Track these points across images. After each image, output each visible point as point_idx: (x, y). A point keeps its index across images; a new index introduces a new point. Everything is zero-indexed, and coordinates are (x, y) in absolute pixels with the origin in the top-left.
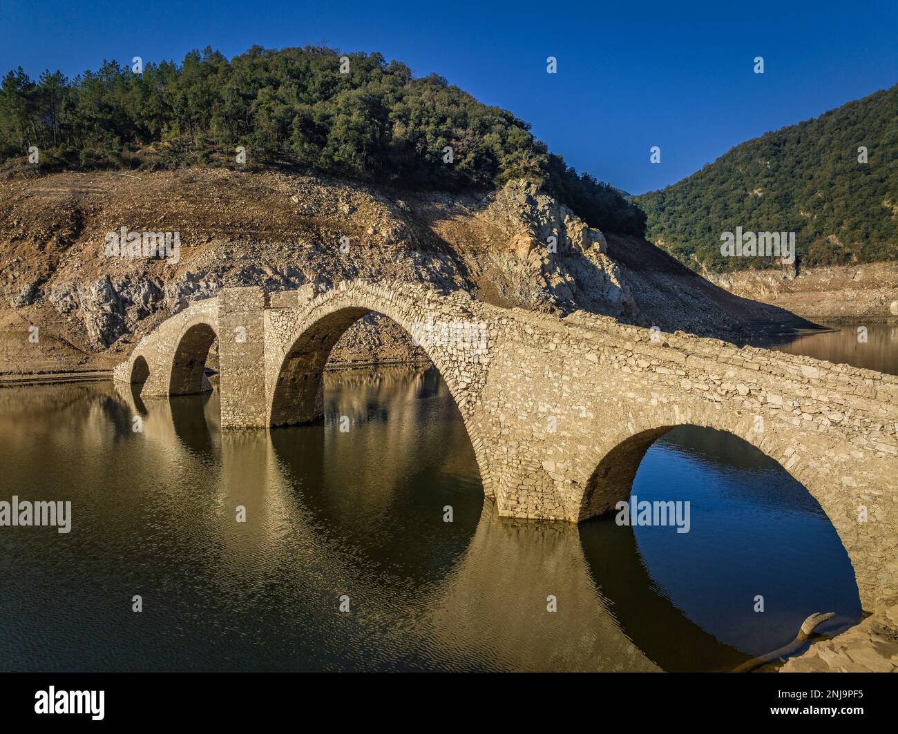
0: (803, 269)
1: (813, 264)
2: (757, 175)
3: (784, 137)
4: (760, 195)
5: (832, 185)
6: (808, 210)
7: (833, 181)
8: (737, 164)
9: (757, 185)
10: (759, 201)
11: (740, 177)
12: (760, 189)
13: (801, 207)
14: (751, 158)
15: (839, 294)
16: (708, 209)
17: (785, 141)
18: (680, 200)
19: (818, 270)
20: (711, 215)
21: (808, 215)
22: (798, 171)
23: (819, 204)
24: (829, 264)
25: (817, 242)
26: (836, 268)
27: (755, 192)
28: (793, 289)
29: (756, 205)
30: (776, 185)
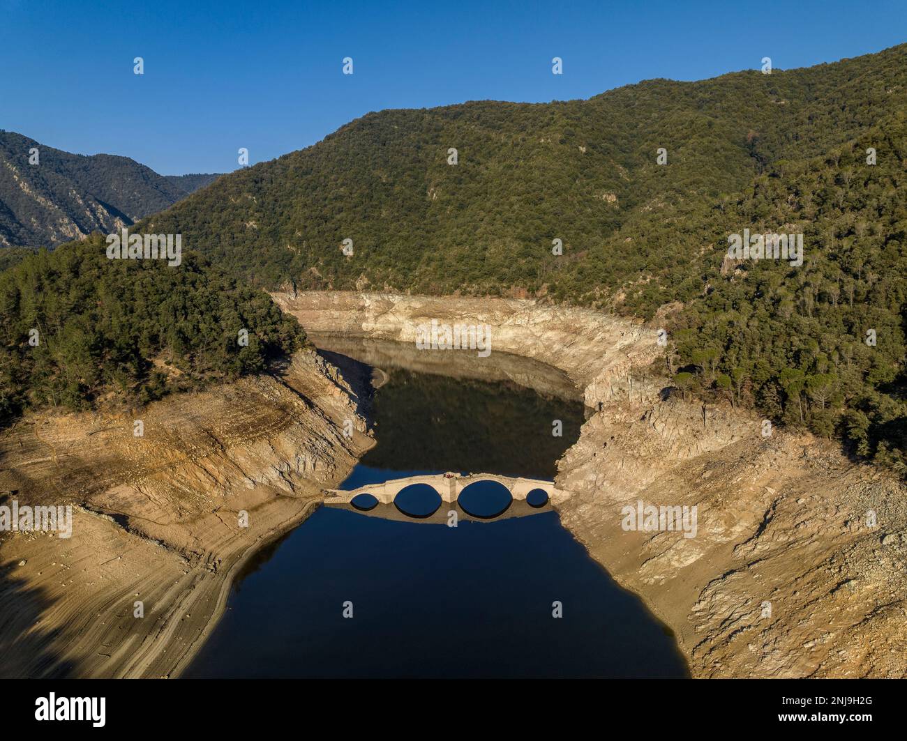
0: (298, 291)
1: (304, 289)
2: (249, 208)
3: (260, 176)
4: (255, 226)
5: (306, 227)
6: (293, 246)
7: (306, 224)
8: (230, 194)
9: (251, 218)
10: (257, 233)
11: (235, 208)
12: (254, 222)
13: (287, 241)
14: (240, 192)
15: (328, 312)
16: (218, 235)
17: (262, 180)
18: (191, 225)
19: (309, 293)
20: (223, 243)
21: (294, 249)
22: (278, 210)
23: (300, 242)
24: (315, 289)
25: (305, 273)
26: (320, 292)
27: (251, 223)
28: (296, 307)
29: (256, 237)
30: (266, 220)
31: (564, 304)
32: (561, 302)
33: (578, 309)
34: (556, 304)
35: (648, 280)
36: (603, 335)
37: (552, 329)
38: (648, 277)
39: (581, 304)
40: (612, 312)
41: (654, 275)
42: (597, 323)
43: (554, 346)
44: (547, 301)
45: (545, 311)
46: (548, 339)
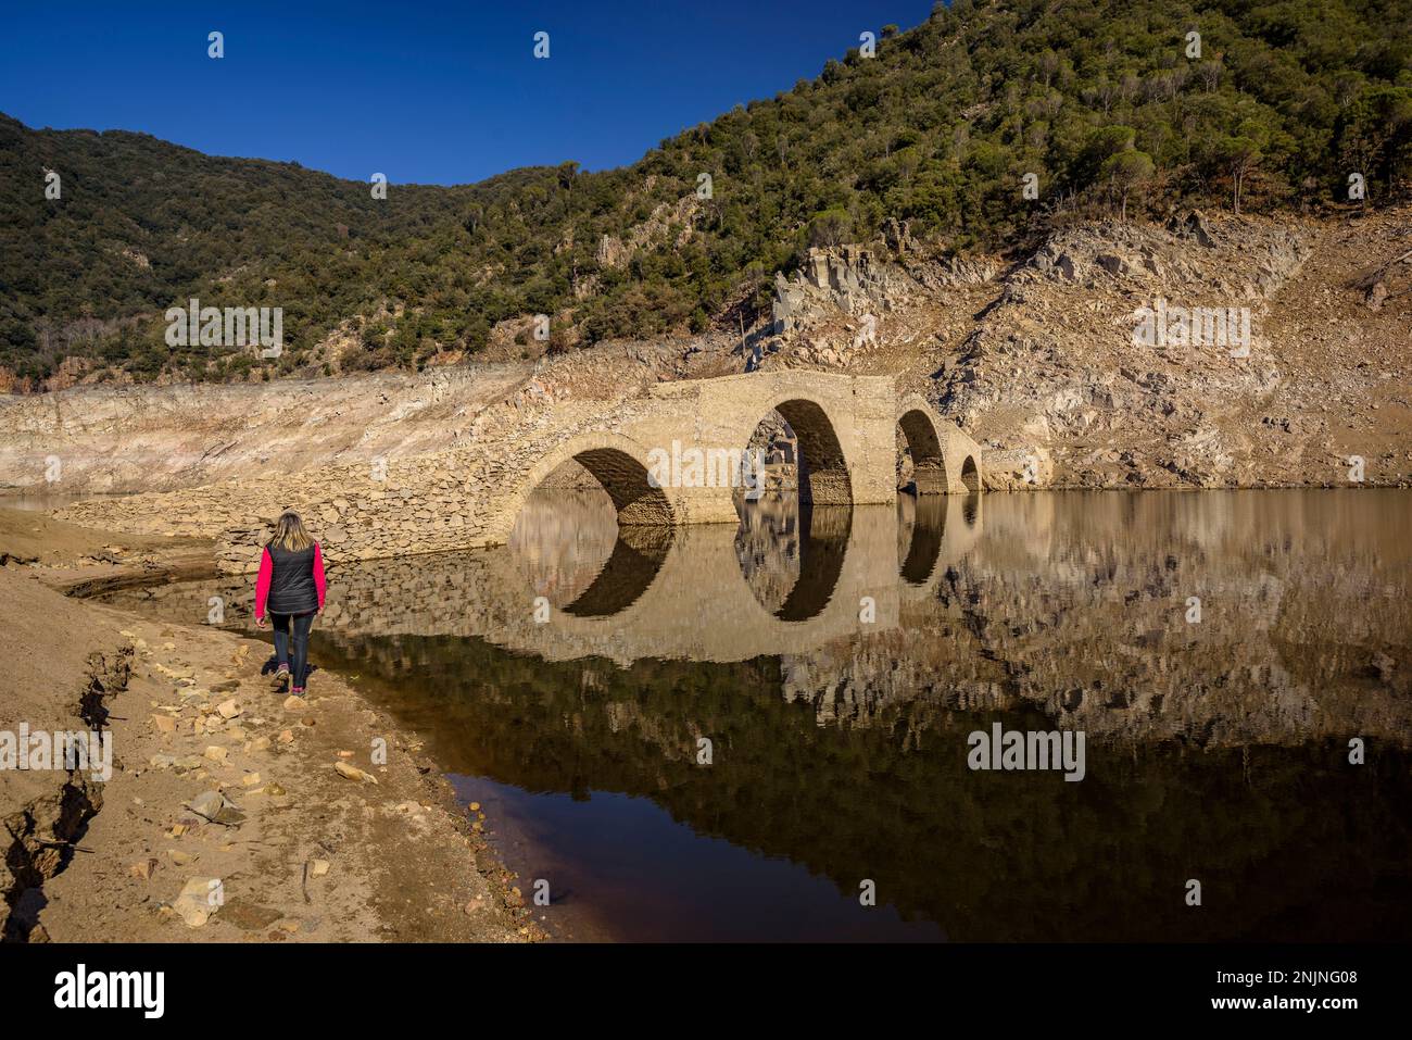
31: (163, 379)
32: (155, 378)
33: (206, 387)
34: (137, 381)
35: (399, 314)
36: (329, 410)
37: (150, 428)
38: (397, 307)
39: (216, 379)
40: (328, 373)
41: (410, 305)
42: (289, 399)
43: (170, 462)
44: (111, 376)
45: (112, 397)
46: (142, 450)
